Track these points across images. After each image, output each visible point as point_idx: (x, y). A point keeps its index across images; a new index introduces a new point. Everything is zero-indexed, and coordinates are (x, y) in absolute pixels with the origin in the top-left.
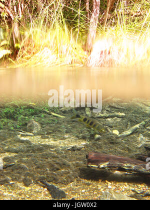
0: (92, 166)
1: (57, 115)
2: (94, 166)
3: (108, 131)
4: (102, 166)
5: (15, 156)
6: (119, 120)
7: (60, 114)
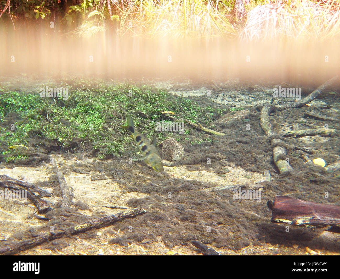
0: (282, 220)
1: (212, 131)
2: (285, 221)
3: (305, 161)
4: (300, 221)
5: (147, 199)
6: (324, 140)
7: (217, 130)
